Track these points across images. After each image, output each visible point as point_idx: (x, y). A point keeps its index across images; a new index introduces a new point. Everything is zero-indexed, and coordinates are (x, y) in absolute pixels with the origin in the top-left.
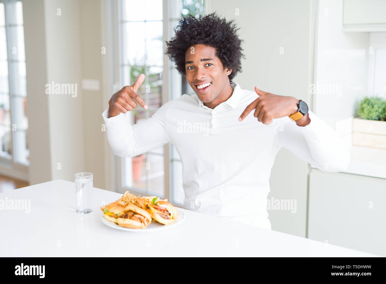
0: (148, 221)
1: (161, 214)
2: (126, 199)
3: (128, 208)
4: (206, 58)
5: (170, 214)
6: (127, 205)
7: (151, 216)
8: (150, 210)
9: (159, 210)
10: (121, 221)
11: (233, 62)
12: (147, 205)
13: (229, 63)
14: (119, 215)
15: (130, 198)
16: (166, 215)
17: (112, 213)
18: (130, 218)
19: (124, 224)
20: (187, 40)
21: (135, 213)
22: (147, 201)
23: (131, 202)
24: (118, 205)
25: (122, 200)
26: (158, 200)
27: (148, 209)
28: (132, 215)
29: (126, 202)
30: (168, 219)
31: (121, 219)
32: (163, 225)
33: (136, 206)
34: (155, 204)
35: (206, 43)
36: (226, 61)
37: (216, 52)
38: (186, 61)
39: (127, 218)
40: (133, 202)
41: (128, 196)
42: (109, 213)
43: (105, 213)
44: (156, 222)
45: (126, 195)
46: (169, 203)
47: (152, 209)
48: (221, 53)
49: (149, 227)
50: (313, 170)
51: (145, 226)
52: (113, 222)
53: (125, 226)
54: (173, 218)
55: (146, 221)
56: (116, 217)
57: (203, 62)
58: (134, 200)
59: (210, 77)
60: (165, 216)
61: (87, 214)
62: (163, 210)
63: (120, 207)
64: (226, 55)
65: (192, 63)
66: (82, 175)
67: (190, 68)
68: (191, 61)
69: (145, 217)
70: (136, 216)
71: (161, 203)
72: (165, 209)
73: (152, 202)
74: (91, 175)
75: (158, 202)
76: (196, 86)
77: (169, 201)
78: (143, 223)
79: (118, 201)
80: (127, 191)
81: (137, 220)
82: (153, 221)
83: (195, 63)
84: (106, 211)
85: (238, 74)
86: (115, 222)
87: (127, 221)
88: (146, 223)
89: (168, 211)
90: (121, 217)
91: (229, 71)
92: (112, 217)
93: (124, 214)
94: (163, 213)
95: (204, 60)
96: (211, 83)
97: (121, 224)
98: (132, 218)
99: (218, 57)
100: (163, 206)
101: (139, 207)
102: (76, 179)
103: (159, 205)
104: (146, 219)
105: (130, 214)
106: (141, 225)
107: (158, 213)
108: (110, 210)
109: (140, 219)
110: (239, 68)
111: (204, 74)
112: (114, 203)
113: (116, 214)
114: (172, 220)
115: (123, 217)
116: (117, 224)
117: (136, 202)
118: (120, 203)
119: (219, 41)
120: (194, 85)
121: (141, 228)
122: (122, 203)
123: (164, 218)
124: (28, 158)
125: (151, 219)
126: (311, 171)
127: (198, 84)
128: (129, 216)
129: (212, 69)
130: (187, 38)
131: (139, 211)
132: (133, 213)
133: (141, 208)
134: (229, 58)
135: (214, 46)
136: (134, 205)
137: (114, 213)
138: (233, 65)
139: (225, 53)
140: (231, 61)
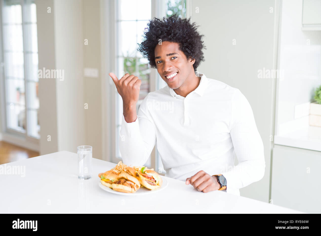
0: (137, 186)
1: (148, 181)
2: (119, 168)
3: (121, 176)
4: (171, 53)
5: (156, 181)
6: (120, 173)
7: (140, 183)
8: (139, 178)
9: (146, 178)
10: (115, 186)
11: (195, 53)
12: (137, 173)
13: (191, 54)
14: (113, 181)
15: (123, 167)
16: (153, 182)
17: (108, 179)
18: (123, 184)
19: (117, 189)
20: (154, 39)
21: (127, 180)
22: (137, 170)
23: (124, 170)
24: (112, 173)
25: (116, 169)
26: (146, 169)
27: (137, 177)
28: (124, 181)
29: (119, 170)
30: (154, 185)
31: (115, 184)
32: (150, 190)
33: (127, 174)
34: (143, 172)
35: (170, 40)
36: (188, 53)
37: (179, 46)
38: (156, 56)
39: (120, 184)
40: (125, 170)
41: (121, 166)
42: (105, 179)
43: (102, 179)
44: (144, 188)
45: (120, 164)
46: (155, 172)
47: (141, 176)
48: (183, 47)
49: (138, 191)
50: (275, 146)
51: (135, 190)
52: (108, 187)
53: (119, 191)
54: (158, 184)
55: (136, 187)
56: (111, 183)
57: (169, 57)
58: (126, 169)
59: (176, 68)
60: (151, 183)
61: (87, 180)
62: (150, 177)
63: (114, 174)
64: (188, 48)
65: (160, 58)
66: (83, 147)
67: (159, 62)
68: (159, 56)
69: (135, 183)
70: (128, 182)
71: (148, 171)
72: (151, 177)
73: (141, 171)
74: (90, 147)
75: (146, 171)
76: (166, 77)
77: (154, 170)
78: (133, 188)
79: (113, 170)
80: (120, 161)
81: (128, 186)
82: (142, 186)
83: (163, 58)
84: (103, 178)
85: (202, 63)
86: (111, 187)
87: (120, 186)
88: (136, 188)
89: (154, 179)
90: (115, 183)
91: (192, 61)
92: (108, 183)
93: (117, 180)
94: (150, 180)
95: (170, 55)
96: (178, 73)
97: (115, 189)
98: (124, 184)
99: (181, 50)
100: (150, 175)
101: (130, 175)
102: (78, 151)
103: (147, 173)
104: (136, 185)
105: (123, 181)
106: (132, 190)
107: (146, 180)
108: (106, 177)
109: (131, 185)
110: (201, 58)
111: (171, 66)
112: (109, 172)
113: (111, 181)
114: (157, 186)
115: (117, 183)
116: (112, 189)
117: (128, 170)
118: (114, 172)
119: (181, 37)
120: (164, 76)
121: (131, 192)
122: (116, 171)
123: (151, 184)
124: (39, 133)
125: (140, 185)
126: (274, 147)
127: (167, 75)
128: (122, 182)
129: (177, 62)
130: (153, 38)
131: (130, 178)
132: (125, 180)
133: (132, 175)
134: (191, 50)
135: (177, 42)
136: (126, 173)
137: (109, 180)
138: (196, 55)
139: (187, 47)
140: (193, 53)
